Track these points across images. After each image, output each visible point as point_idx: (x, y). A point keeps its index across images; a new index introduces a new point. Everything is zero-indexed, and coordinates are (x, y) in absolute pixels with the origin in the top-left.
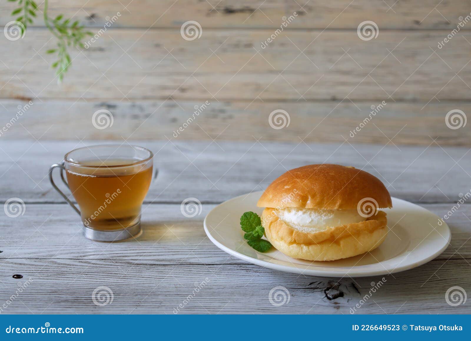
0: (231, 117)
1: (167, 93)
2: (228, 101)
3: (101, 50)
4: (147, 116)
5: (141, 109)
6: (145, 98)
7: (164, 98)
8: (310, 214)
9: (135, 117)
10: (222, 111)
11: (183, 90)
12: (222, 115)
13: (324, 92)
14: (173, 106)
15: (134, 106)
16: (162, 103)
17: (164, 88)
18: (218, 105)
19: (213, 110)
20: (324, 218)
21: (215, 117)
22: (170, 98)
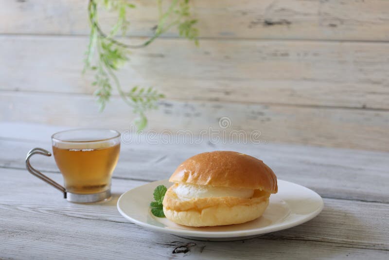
0: (269, 119)
1: (214, 95)
2: (267, 105)
3: (162, 56)
4: (198, 115)
5: (193, 108)
6: (196, 99)
7: (211, 100)
8: (191, 187)
9: (188, 115)
10: (261, 114)
11: (227, 93)
12: (260, 117)
13: (355, 100)
14: (219, 107)
15: (186, 105)
16: (209, 104)
17: (212, 91)
18: (257, 108)
19: (253, 112)
20: (199, 191)
21: (255, 118)
22: (217, 100)
